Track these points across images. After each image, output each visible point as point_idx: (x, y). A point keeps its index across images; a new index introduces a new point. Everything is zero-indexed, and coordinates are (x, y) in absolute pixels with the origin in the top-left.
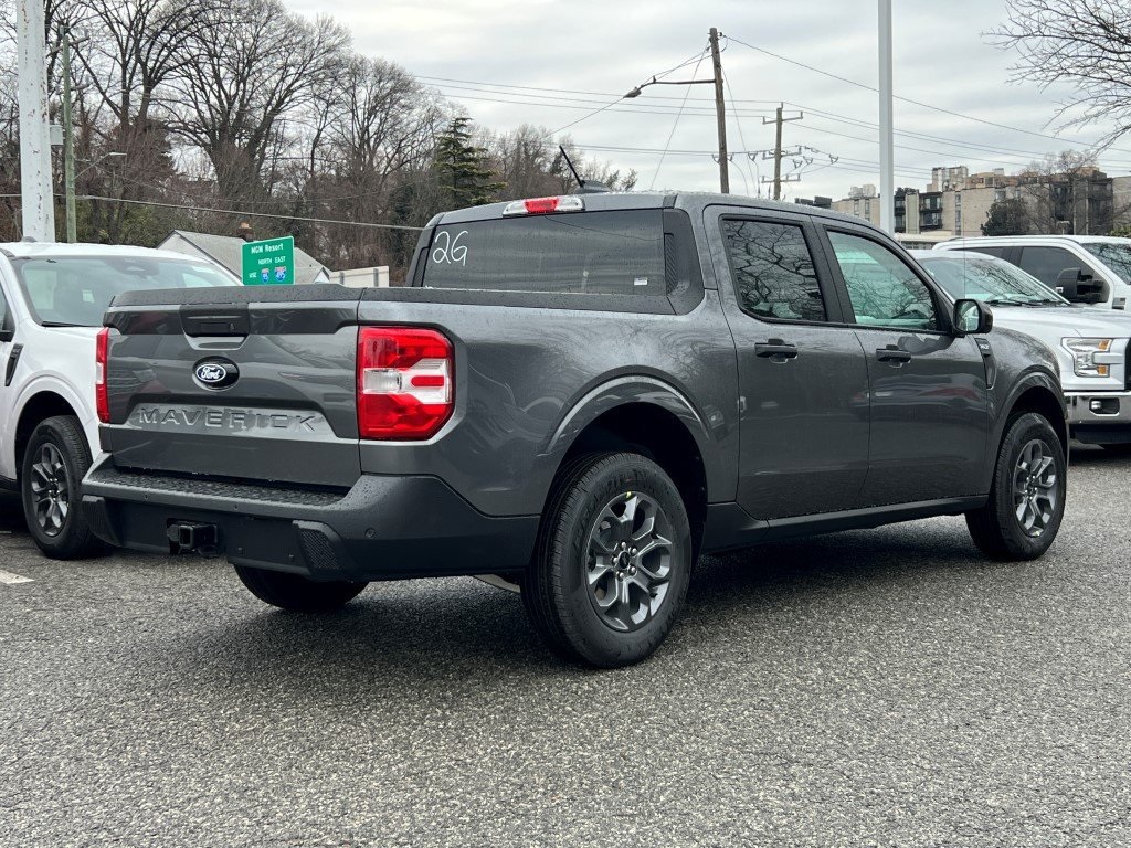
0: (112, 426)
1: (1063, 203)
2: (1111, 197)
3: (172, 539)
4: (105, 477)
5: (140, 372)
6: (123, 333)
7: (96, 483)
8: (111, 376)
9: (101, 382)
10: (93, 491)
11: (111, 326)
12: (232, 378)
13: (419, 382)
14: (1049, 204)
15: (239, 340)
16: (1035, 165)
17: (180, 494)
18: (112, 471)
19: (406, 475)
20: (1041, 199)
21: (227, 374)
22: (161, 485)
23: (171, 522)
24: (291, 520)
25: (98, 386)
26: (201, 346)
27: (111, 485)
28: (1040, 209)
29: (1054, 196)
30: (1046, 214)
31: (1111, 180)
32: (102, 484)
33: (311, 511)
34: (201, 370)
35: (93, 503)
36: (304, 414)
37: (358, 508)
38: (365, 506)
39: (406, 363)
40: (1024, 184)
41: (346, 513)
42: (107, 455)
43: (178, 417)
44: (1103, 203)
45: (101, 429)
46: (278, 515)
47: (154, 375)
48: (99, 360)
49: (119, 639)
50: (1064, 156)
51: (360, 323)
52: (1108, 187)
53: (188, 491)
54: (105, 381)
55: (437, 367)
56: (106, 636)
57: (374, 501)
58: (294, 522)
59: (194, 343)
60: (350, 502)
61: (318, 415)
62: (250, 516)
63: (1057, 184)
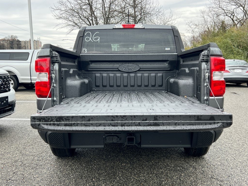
1: (12, 45)
2: (21, 44)
14: (9, 45)
16: (6, 37)
20: (8, 44)
28: (8, 46)
29: (10, 43)
30: (9, 47)
31: (20, 41)
40: (4, 41)
44: (19, 45)
50: (11, 36)
52: (20, 42)
63: (11, 41)
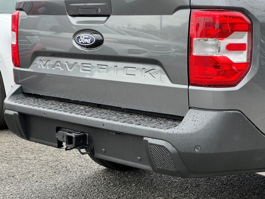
0: (22, 69)
3: (59, 139)
4: (17, 99)
5: (30, 37)
6: (28, 14)
7: (13, 103)
8: (20, 39)
9: (15, 43)
10: (11, 108)
11: (21, 10)
12: (99, 43)
13: (231, 47)
15: (104, 19)
17: (66, 114)
18: (21, 95)
19: (221, 110)
21: (96, 40)
22: (52, 106)
23: (58, 129)
24: (143, 137)
25: (12, 45)
26: (79, 22)
27: (22, 105)
32: (17, 104)
33: (158, 133)
34: (79, 37)
35: (11, 115)
36: (148, 67)
37: (190, 132)
38: (195, 131)
39: (223, 35)
41: (182, 135)
42: (18, 86)
43: (63, 66)
45: (15, 71)
46: (133, 133)
47: (39, 40)
48: (13, 30)
49: (23, 188)
51: (191, 7)
53: (71, 113)
54: (17, 42)
55: (242, 37)
56: (16, 185)
57: (200, 127)
58: (144, 138)
59: (74, 21)
60: (183, 127)
61: (158, 68)
62: (113, 131)
